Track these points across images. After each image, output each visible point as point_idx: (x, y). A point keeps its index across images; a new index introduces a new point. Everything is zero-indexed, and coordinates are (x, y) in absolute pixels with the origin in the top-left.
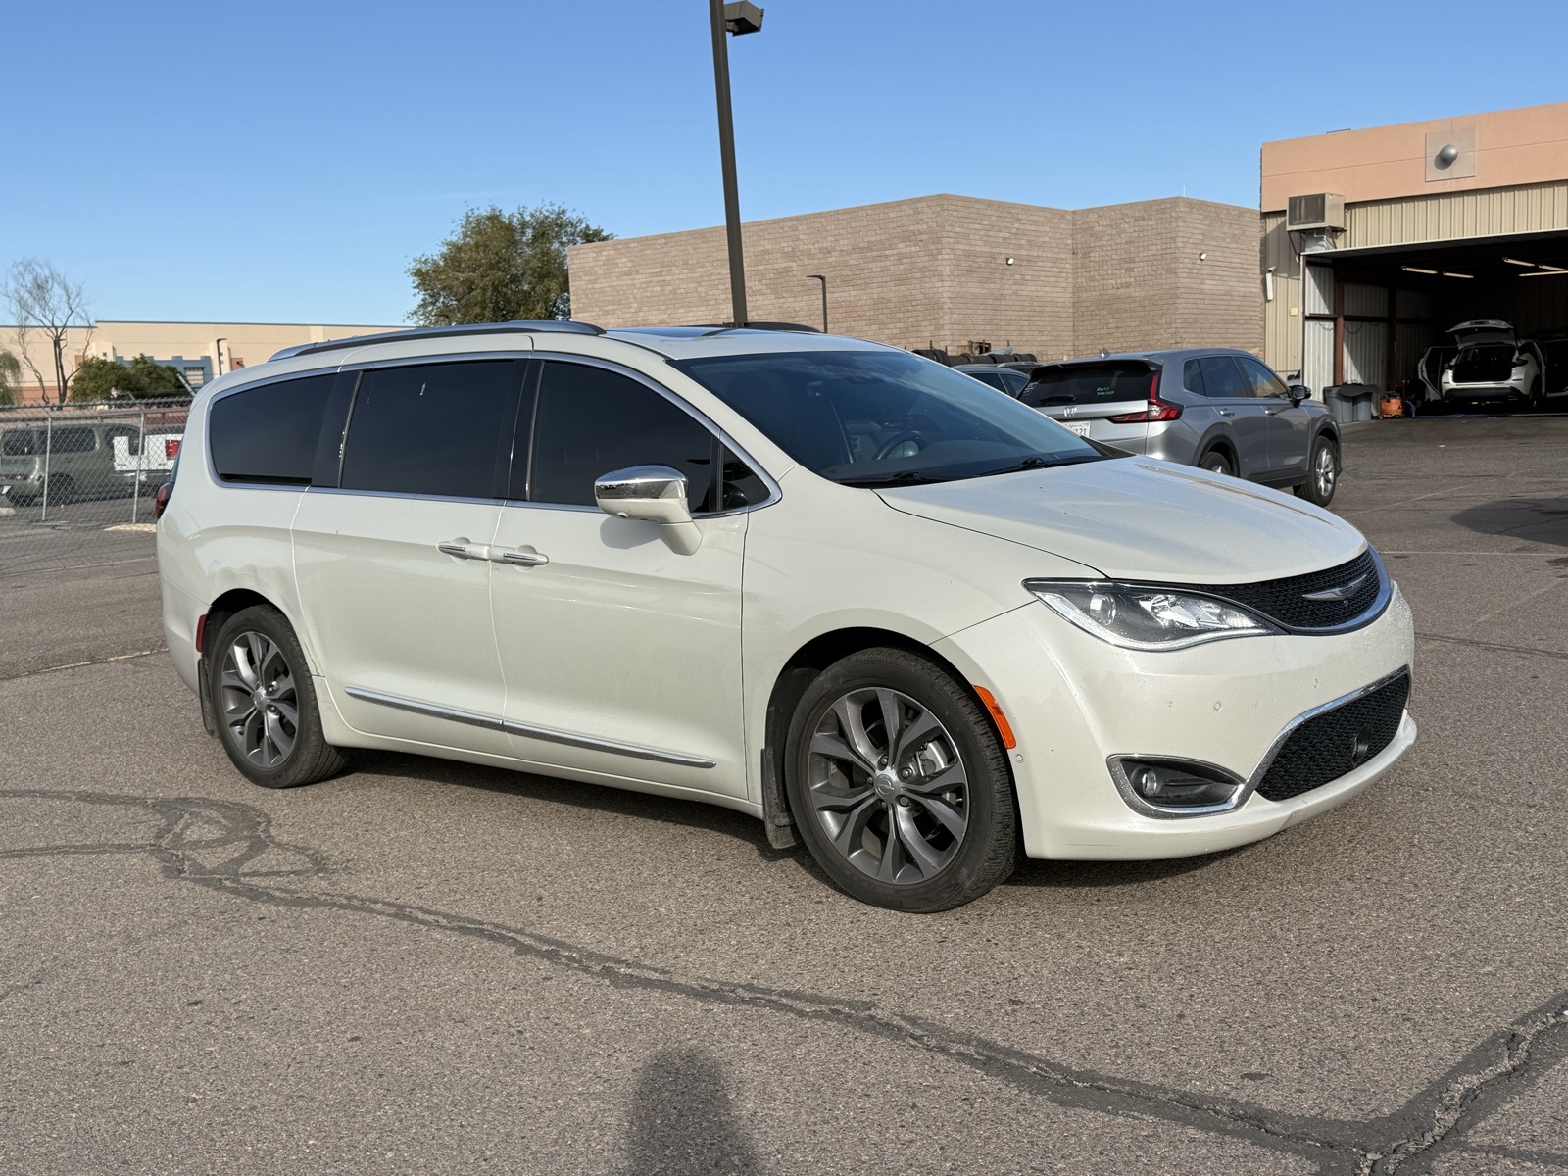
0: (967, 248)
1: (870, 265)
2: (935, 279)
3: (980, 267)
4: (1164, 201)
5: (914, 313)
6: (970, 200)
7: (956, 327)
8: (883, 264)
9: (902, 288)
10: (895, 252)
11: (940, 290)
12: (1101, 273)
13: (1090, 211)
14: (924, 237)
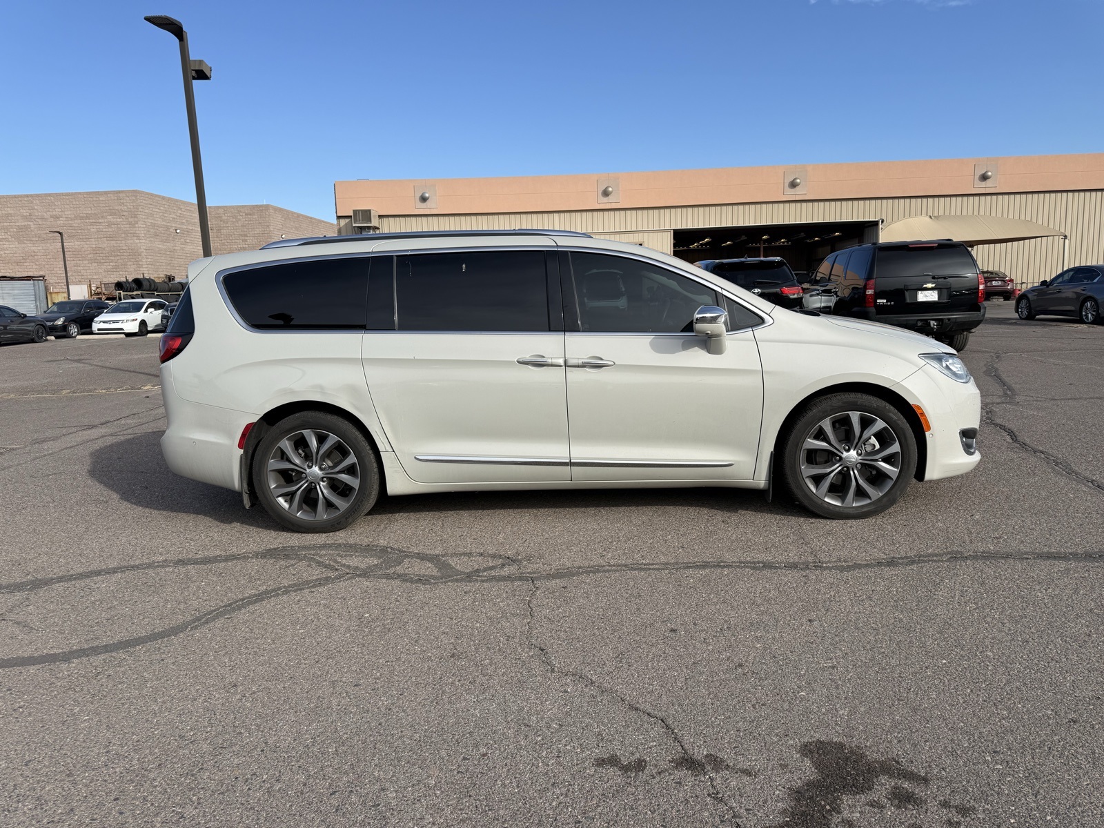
0: (153, 222)
1: (89, 227)
2: (135, 238)
3: (161, 233)
4: (261, 206)
5: (122, 257)
6: (152, 195)
7: (150, 266)
8: (98, 227)
9: (112, 242)
10: (106, 220)
11: (139, 245)
12: (228, 241)
13: (219, 207)
14: (125, 213)
